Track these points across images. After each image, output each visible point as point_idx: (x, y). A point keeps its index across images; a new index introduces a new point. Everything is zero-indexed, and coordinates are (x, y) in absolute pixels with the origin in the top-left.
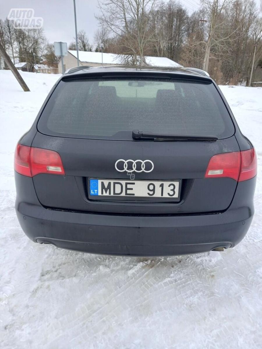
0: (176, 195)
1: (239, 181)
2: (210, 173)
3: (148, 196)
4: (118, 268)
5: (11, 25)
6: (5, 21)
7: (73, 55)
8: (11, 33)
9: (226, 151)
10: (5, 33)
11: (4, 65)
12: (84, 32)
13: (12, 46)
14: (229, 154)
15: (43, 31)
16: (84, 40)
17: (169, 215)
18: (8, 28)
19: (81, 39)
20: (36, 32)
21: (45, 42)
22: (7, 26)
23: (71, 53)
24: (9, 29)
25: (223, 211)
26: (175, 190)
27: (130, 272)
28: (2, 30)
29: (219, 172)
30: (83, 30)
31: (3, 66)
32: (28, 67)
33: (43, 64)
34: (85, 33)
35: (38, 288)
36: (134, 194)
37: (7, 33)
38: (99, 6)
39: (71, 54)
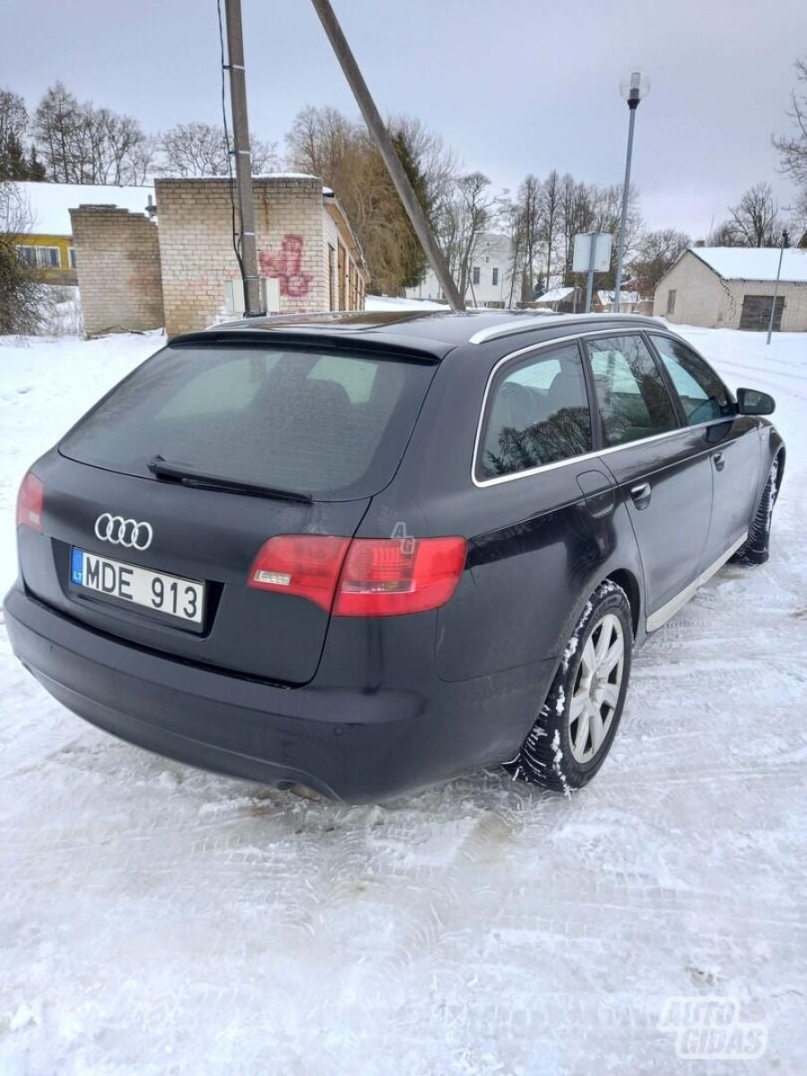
0: (198, 618)
1: (333, 613)
2: (263, 578)
3: (153, 607)
4: (196, 791)
5: (559, 191)
6: (547, 183)
7: (702, 261)
8: (555, 212)
9: (312, 531)
10: (539, 213)
11: (520, 298)
12: (766, 189)
13: (550, 244)
14: (317, 538)
15: (638, 199)
16: (763, 214)
17: (187, 662)
18: (550, 198)
19: (752, 209)
20: (615, 202)
21: (635, 228)
22: (547, 195)
23: (699, 255)
24: (553, 201)
25: (294, 685)
26: (197, 604)
27: (207, 807)
28: (534, 206)
29: (281, 580)
30: (765, 184)
31: (517, 298)
32: (578, 299)
33: (627, 290)
34: (769, 191)
35: (35, 767)
36: (130, 597)
37: (544, 213)
38: (794, 111)
39: (699, 258)
